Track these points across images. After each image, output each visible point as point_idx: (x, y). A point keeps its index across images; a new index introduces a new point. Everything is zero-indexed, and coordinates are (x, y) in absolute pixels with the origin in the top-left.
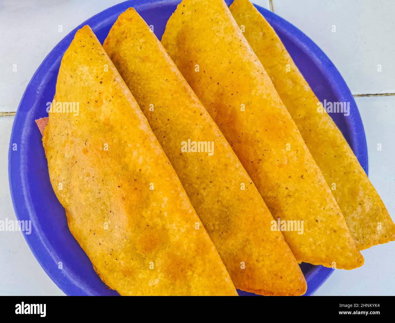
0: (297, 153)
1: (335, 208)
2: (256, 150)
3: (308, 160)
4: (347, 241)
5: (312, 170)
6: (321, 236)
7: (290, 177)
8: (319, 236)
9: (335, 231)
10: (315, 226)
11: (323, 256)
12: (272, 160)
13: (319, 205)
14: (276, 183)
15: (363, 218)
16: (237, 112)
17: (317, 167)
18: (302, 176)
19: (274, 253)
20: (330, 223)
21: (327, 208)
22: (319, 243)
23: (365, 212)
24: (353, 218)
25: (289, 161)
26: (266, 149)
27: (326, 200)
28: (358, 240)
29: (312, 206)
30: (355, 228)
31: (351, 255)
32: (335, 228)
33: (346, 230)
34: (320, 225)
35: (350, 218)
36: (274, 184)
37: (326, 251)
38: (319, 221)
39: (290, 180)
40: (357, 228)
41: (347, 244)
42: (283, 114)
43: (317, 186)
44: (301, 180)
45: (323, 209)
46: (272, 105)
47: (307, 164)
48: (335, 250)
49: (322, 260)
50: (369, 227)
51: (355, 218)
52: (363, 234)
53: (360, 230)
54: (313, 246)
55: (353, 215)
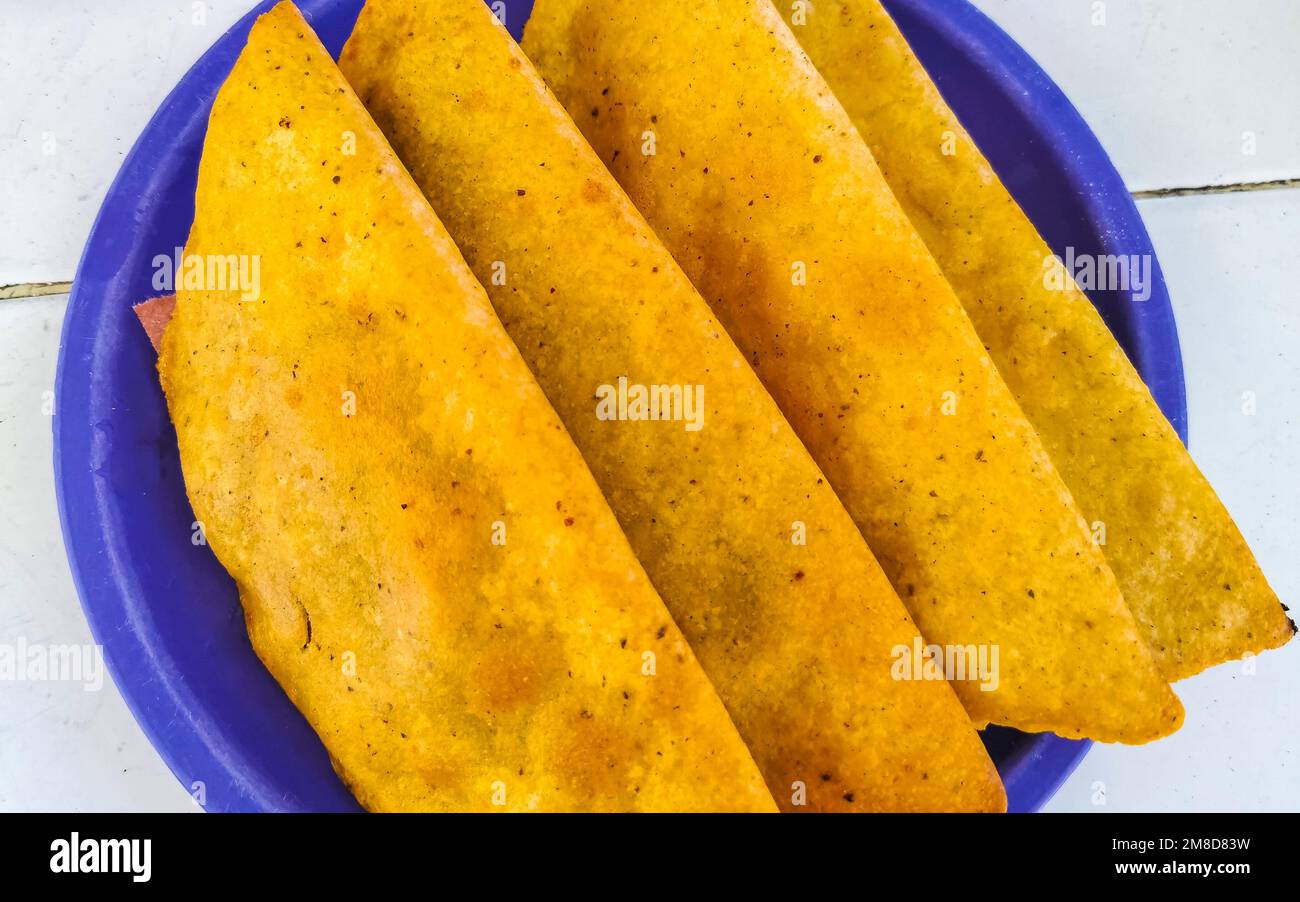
0: (961, 381)
1: (1086, 550)
2: (831, 378)
3: (996, 405)
4: (1129, 654)
5: (1011, 434)
6: (1045, 642)
7: (941, 458)
8: (1040, 642)
9: (1089, 625)
10: (1025, 608)
11: (1056, 704)
12: (881, 405)
13: (1035, 542)
14: (898, 478)
15: (1177, 578)
16: (769, 259)
17: (1027, 424)
18: (980, 455)
19: (899, 699)
20: (1072, 600)
21: (1062, 550)
22: (1041, 662)
23: (1183, 559)
24: (1145, 581)
26: (863, 371)
27: (1056, 527)
28: (1163, 649)
29: (1015, 548)
30: (1153, 613)
31: (1142, 696)
32: (1091, 615)
33: (1124, 620)
34: (1040, 605)
35: (1134, 582)
36: (892, 483)
37: (1062, 687)
38: (1038, 595)
39: (942, 466)
40: (1157, 611)
41: (1130, 663)
42: (915, 258)
43: (1027, 483)
44: (979, 466)
45: (1048, 554)
46: (879, 232)
47: (994, 415)
48: (1091, 683)
49: (1050, 717)
50: (1195, 606)
51: (1152, 581)
52: (1177, 631)
53: (1169, 619)
54: (1023, 674)
55: (1144, 571)
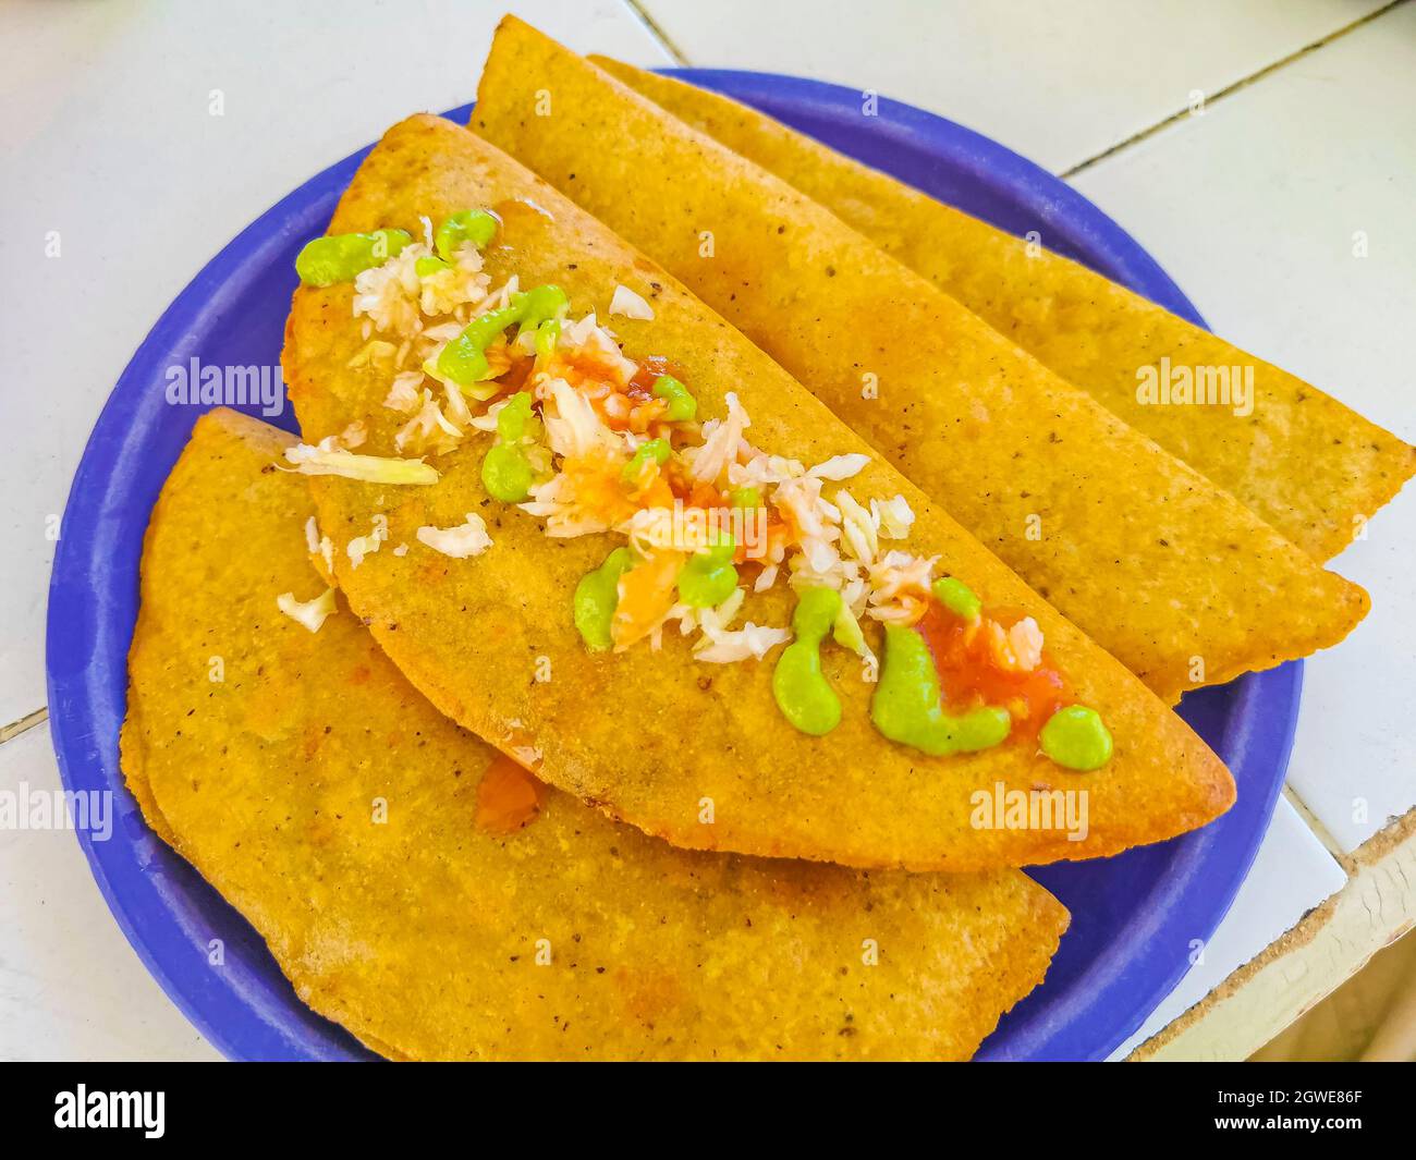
0: (1004, 376)
1: (1196, 483)
2: (876, 427)
3: (1048, 386)
4: (1287, 557)
5: (1074, 408)
6: (1199, 580)
7: (1017, 455)
8: (1195, 583)
9: (1233, 547)
10: (1165, 558)
11: (1240, 637)
12: (941, 427)
13: (1145, 494)
14: (983, 493)
15: (1287, 456)
16: (771, 337)
17: (1085, 395)
18: (1053, 437)
19: (1088, 683)
20: (1206, 531)
21: (1174, 492)
22: (1206, 601)
23: (1282, 436)
24: (1260, 472)
25: (992, 412)
26: (907, 404)
27: (1159, 474)
28: (1314, 525)
29: (1127, 510)
30: (1285, 497)
31: (1319, 592)
32: (1231, 537)
33: (1264, 531)
34: (1178, 549)
35: (1251, 478)
36: (980, 501)
37: (1237, 616)
38: (1173, 543)
39: (1023, 463)
40: (1287, 493)
41: (1292, 565)
42: (911, 284)
43: (1112, 445)
44: (1056, 447)
45: (1162, 500)
46: (867, 272)
47: (1049, 396)
48: (1263, 599)
49: (1242, 656)
50: (1320, 473)
51: (1267, 468)
52: (1316, 503)
53: (1303, 497)
54: (1193, 620)
55: (1254, 464)
